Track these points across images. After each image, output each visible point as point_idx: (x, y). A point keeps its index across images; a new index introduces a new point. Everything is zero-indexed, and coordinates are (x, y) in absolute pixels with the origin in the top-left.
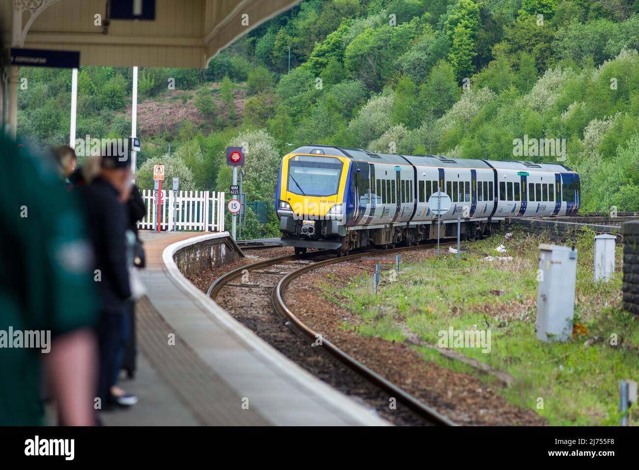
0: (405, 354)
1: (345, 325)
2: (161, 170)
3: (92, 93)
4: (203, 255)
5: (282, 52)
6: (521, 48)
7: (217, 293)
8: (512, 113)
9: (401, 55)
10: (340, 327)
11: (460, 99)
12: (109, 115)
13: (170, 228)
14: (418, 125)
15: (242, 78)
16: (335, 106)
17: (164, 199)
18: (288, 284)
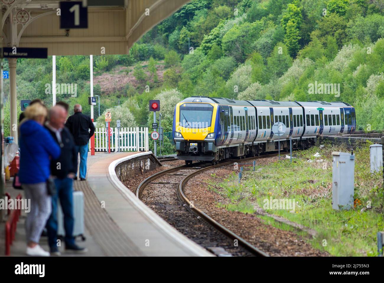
0: (253, 221)
1: (219, 205)
2: (109, 116)
3: (71, 70)
4: (136, 166)
5: (184, 41)
6: (327, 33)
7: (144, 188)
8: (324, 72)
9: (256, 40)
10: (216, 206)
11: (292, 66)
12: (82, 83)
13: (116, 150)
14: (268, 82)
15: (161, 58)
16: (217, 73)
17: (112, 133)
18: (188, 181)
